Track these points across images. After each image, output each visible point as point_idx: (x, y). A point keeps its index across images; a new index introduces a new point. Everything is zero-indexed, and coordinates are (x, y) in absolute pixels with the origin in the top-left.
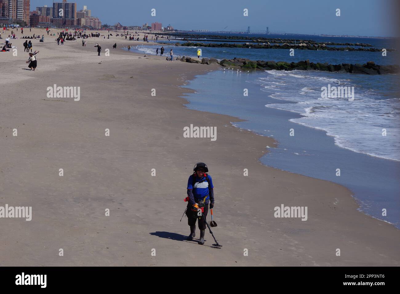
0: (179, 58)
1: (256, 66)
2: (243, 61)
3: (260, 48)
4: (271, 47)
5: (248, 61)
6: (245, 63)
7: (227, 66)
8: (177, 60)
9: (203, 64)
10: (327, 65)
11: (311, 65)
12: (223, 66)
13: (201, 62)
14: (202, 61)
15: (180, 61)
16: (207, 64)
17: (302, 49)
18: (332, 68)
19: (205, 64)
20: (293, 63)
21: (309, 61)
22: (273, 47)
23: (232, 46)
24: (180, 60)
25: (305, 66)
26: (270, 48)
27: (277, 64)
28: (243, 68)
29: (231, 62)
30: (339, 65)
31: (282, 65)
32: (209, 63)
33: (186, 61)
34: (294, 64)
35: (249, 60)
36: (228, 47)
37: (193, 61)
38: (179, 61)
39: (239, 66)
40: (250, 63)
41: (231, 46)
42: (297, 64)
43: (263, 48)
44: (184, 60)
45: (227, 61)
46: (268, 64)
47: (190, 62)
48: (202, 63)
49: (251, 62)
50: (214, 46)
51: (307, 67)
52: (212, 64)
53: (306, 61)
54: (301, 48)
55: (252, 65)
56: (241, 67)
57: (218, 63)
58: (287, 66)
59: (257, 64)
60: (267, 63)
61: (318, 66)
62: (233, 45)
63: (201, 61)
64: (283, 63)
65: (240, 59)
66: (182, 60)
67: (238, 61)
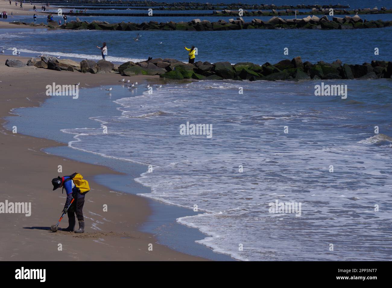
0: (32, 60)
1: (191, 72)
2: (165, 64)
3: (224, 29)
4: (246, 26)
5: (175, 64)
6: (168, 68)
7: (133, 75)
8: (28, 64)
9: (84, 72)
10: (338, 66)
11: (304, 68)
12: (124, 75)
13: (80, 69)
14: (81, 67)
15: (35, 67)
16: (92, 72)
17: (310, 28)
18: (349, 72)
19: (87, 73)
20: (268, 64)
21: (299, 59)
22: (250, 26)
23: (165, 28)
24: (35, 65)
25: (293, 70)
26: (244, 28)
27: (234, 69)
28: (164, 79)
29: (141, 68)
30: (365, 64)
31: (243, 70)
32: (95, 70)
33: (47, 67)
34: (269, 67)
35: (177, 61)
36: (157, 28)
37: (63, 67)
38: (33, 69)
39: (157, 74)
40: (180, 68)
41: (163, 26)
42: (276, 66)
43: (230, 28)
44: (43, 64)
45: (133, 65)
46: (217, 69)
47: (57, 69)
48: (80, 71)
49: (180, 66)
50: (128, 28)
51: (296, 72)
52: (102, 72)
53: (294, 60)
54: (308, 25)
55: (183, 73)
56: (161, 76)
57: (114, 70)
58: (255, 71)
59: (194, 69)
60: (214, 66)
61: (319, 68)
62: (167, 24)
63: (79, 65)
64: (247, 65)
65: (160, 60)
66: (39, 65)
67: (156, 64)
